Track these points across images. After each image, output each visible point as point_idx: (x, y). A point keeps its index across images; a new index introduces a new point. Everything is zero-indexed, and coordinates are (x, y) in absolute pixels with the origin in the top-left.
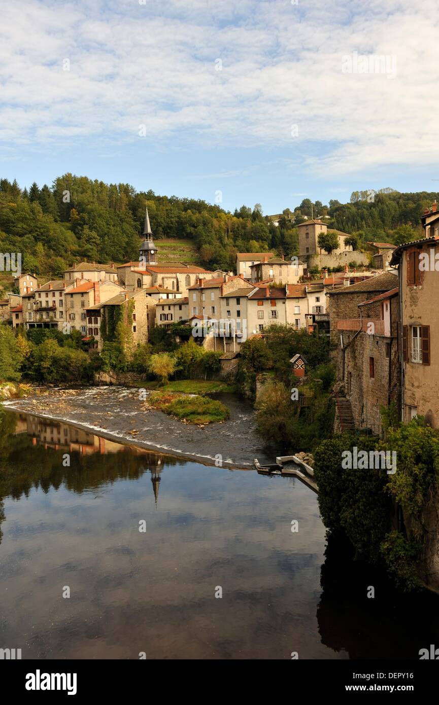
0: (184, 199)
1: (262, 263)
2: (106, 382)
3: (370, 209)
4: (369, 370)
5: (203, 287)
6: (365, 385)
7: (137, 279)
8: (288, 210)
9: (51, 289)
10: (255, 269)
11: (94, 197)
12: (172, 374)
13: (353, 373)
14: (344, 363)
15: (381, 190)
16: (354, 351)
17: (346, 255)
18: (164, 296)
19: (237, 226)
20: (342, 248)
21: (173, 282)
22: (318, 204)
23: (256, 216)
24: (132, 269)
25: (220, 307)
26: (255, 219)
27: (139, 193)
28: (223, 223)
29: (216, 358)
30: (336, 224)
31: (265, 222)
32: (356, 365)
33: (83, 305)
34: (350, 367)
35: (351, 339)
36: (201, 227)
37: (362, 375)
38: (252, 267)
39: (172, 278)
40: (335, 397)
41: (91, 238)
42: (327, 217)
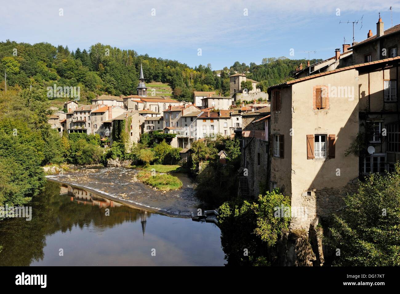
0: (166, 60)
1: (208, 97)
2: (114, 165)
3: (273, 68)
4: (257, 160)
5: (172, 110)
6: (255, 169)
7: (135, 105)
8: (226, 68)
9: (84, 110)
10: (204, 101)
11: (113, 57)
12: (152, 161)
13: (249, 162)
14: (245, 156)
15: (279, 58)
16: (250, 149)
17: (257, 94)
18: (150, 116)
19: (196, 76)
20: (255, 90)
21: (156, 107)
22: (243, 65)
23: (207, 70)
24: (132, 99)
25: (181, 123)
26: (206, 72)
27: (140, 56)
28: (188, 74)
29: (178, 152)
30: (253, 76)
31: (213, 74)
32: (251, 157)
33: (102, 120)
34: (248, 158)
35: (248, 142)
36: (175, 76)
37: (254, 163)
38: (202, 100)
39: (155, 105)
40: (239, 176)
41: (110, 81)
42: (248, 72)
